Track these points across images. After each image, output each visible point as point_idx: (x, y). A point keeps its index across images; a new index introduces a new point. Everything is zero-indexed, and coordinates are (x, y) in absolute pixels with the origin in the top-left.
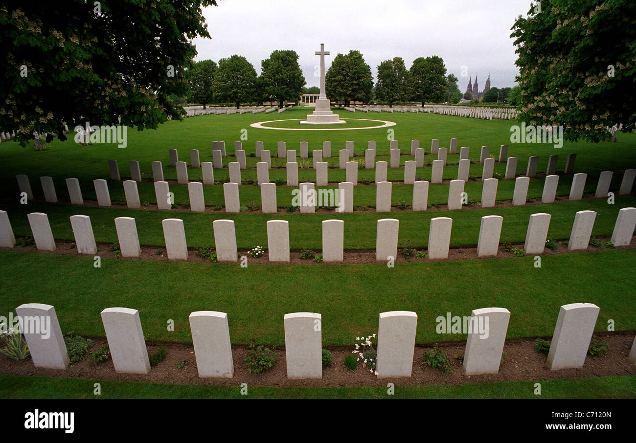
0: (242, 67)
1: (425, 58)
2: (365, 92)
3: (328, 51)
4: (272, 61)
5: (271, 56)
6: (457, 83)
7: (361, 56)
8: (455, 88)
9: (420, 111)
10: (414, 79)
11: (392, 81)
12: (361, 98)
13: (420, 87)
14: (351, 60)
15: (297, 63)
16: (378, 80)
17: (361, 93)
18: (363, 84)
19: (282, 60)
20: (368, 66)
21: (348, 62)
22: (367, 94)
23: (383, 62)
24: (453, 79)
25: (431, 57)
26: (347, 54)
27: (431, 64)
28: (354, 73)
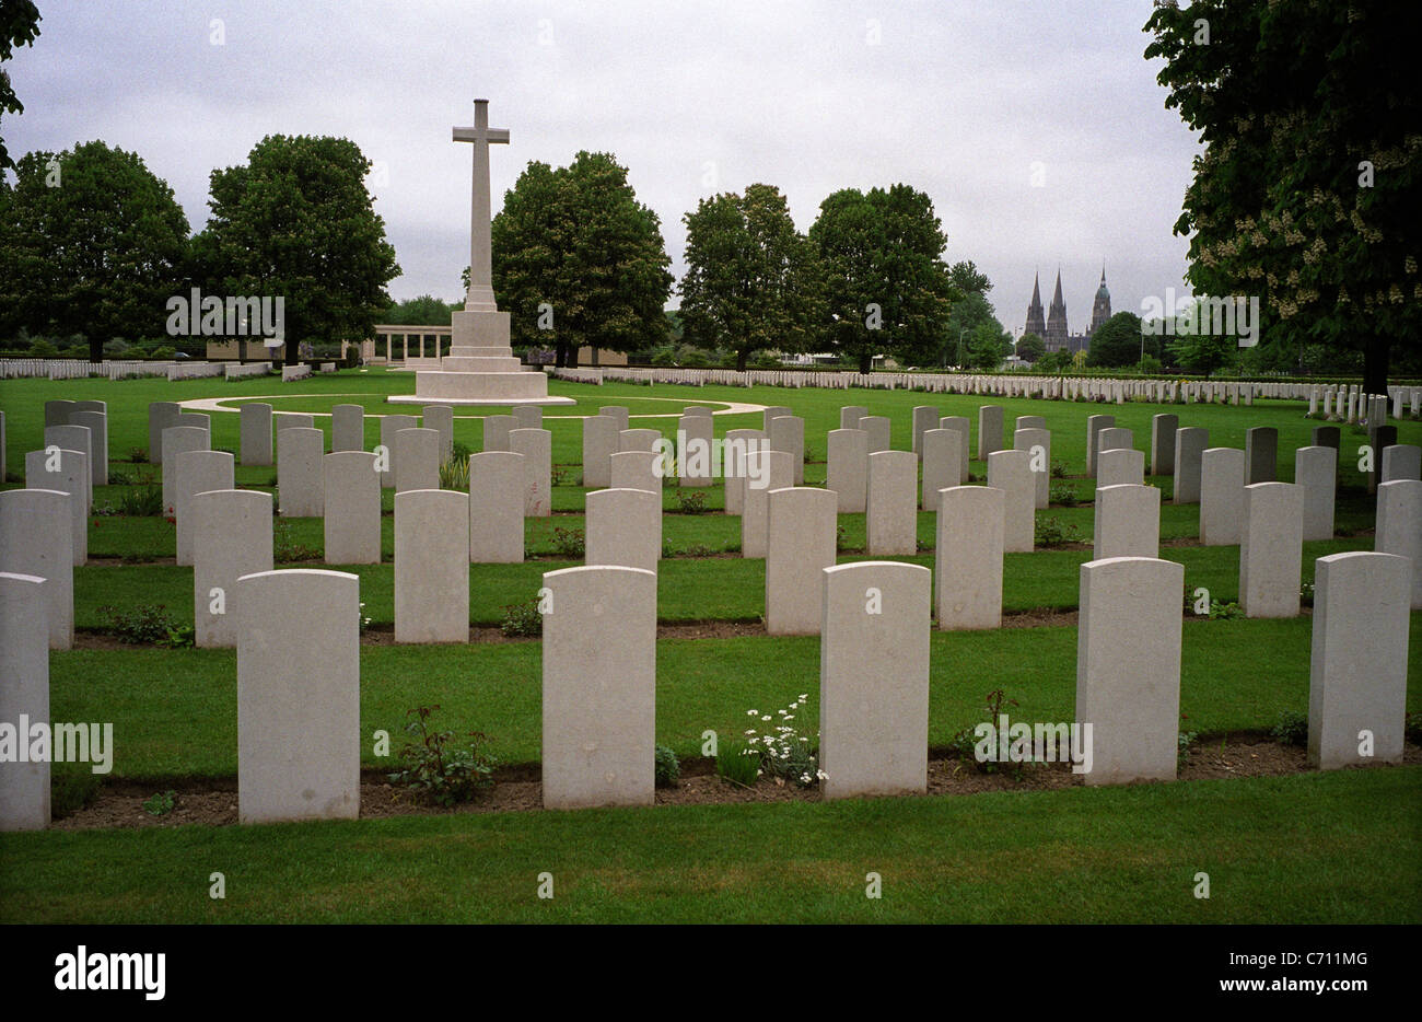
0: (128, 193)
1: (865, 193)
2: (638, 312)
3: (503, 127)
4: (258, 177)
5: (253, 156)
6: (990, 296)
7: (619, 176)
8: (982, 313)
9: (854, 386)
10: (827, 266)
11: (743, 272)
12: (623, 335)
13: (851, 301)
14: (583, 189)
15: (362, 187)
16: (689, 266)
17: (624, 314)
18: (631, 279)
19: (299, 171)
20: (651, 212)
21: (570, 194)
22: (647, 320)
23: (706, 200)
24: (971, 283)
25: (888, 191)
26: (567, 166)
27: (887, 214)
28: (597, 235)
